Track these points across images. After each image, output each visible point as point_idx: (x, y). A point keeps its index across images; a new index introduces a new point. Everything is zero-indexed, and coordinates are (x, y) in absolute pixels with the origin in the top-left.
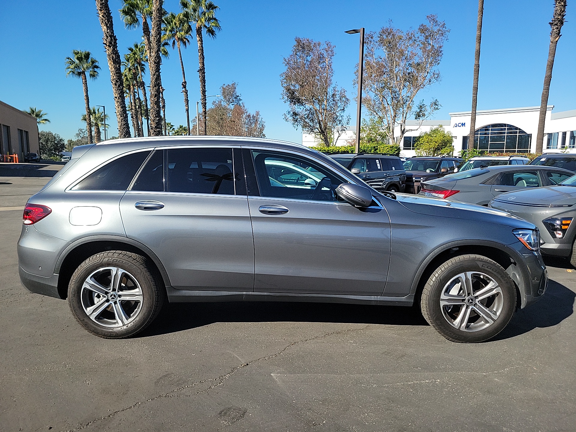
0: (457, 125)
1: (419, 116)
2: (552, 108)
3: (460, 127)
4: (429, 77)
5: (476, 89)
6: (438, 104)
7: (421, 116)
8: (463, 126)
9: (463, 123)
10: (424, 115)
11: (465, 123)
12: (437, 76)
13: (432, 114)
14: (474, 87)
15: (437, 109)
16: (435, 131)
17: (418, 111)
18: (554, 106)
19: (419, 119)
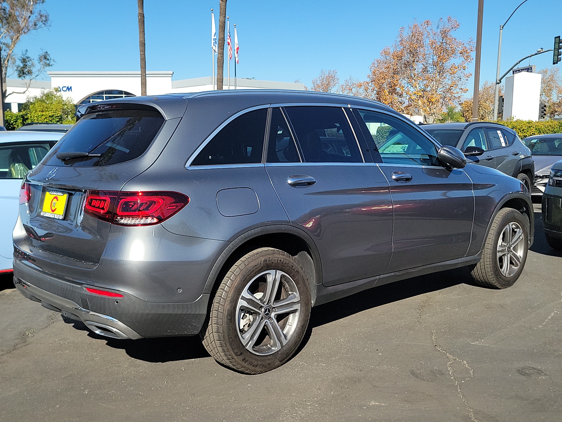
0: (61, 89)
1: (24, 73)
2: (172, 74)
3: (65, 92)
4: (33, 18)
5: (143, 45)
6: (49, 59)
7: (27, 73)
8: (69, 90)
9: (68, 87)
10: (30, 72)
11: (71, 87)
12: (45, 19)
13: (43, 72)
14: (141, 43)
15: (49, 65)
16: (48, 96)
17: (22, 65)
18: (173, 72)
19: (24, 77)
